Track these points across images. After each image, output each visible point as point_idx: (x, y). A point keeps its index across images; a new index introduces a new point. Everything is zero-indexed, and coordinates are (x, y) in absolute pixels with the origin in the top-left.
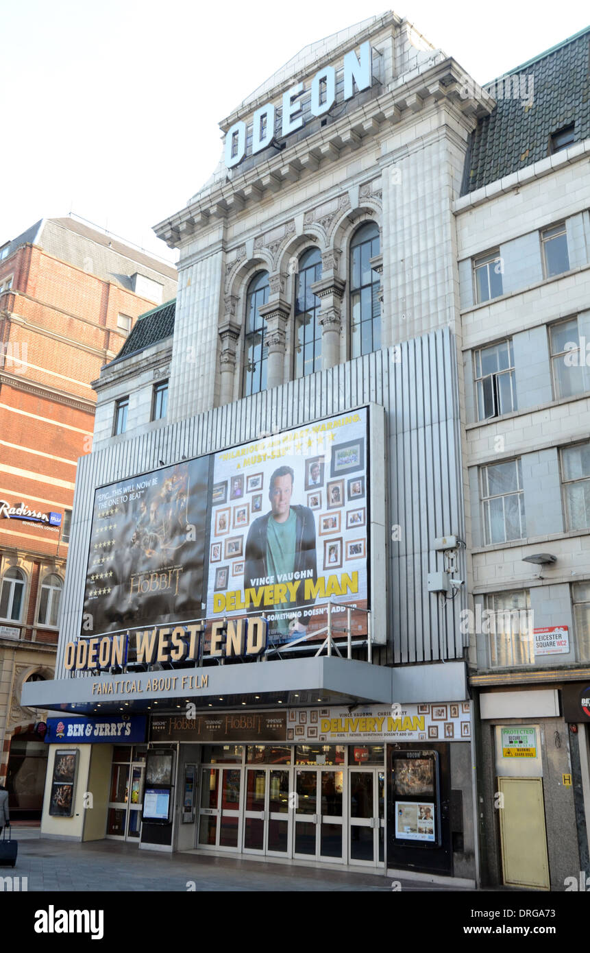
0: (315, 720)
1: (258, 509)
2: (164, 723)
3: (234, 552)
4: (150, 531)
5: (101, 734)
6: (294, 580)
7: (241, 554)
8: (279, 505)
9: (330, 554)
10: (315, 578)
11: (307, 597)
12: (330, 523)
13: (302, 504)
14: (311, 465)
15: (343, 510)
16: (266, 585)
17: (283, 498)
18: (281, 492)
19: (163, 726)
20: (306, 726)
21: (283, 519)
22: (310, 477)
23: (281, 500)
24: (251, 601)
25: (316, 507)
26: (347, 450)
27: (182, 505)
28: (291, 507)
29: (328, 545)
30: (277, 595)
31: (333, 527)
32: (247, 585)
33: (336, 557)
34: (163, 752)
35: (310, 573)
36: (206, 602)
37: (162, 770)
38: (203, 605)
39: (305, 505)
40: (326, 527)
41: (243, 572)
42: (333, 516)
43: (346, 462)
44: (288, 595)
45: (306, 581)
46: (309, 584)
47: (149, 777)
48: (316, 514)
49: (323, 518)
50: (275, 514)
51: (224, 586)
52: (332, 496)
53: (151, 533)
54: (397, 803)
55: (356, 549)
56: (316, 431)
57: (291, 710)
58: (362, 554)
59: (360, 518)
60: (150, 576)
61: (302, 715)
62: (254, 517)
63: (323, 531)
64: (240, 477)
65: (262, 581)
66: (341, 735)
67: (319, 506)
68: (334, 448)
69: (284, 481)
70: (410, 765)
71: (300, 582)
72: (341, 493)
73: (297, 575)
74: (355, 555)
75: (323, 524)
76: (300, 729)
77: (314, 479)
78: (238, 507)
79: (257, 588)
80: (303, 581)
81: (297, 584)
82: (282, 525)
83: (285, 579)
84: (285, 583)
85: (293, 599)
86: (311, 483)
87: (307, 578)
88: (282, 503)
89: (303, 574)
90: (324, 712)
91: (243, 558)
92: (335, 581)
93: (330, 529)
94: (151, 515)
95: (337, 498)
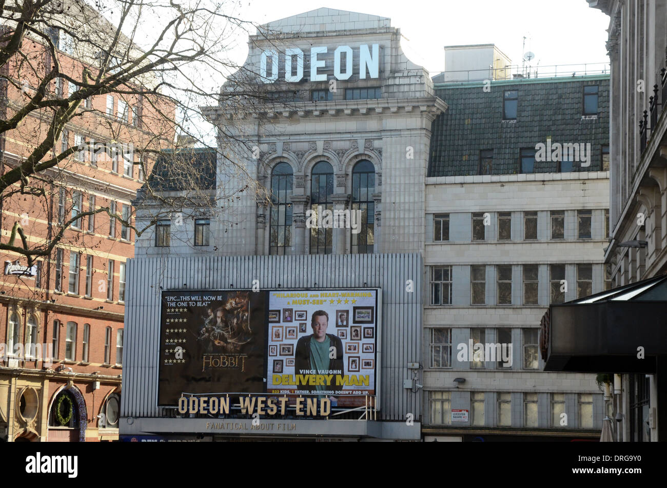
1: (304, 331)
3: (287, 352)
4: (217, 329)
6: (329, 374)
7: (292, 355)
8: (319, 332)
9: (352, 364)
10: (342, 375)
11: (338, 384)
12: (352, 348)
14: (340, 314)
15: (361, 343)
16: (310, 374)
18: (320, 325)
21: (321, 340)
22: (339, 320)
23: (320, 329)
24: (300, 381)
25: (343, 337)
26: (364, 311)
27: (245, 317)
28: (327, 334)
29: (351, 359)
30: (318, 380)
31: (354, 350)
32: (297, 373)
33: (356, 366)
35: (340, 372)
36: (266, 378)
38: (265, 380)
39: (336, 335)
40: (350, 349)
41: (294, 365)
42: (355, 345)
43: (363, 317)
44: (325, 381)
45: (337, 376)
46: (338, 378)
48: (343, 342)
49: (348, 345)
50: (316, 336)
51: (280, 371)
52: (354, 334)
53: (219, 331)
55: (368, 364)
56: (343, 296)
58: (372, 367)
59: (371, 348)
60: (220, 357)
62: (301, 335)
63: (348, 351)
64: (291, 310)
65: (307, 372)
67: (345, 337)
68: (355, 308)
69: (322, 319)
71: (332, 376)
72: (359, 333)
73: (331, 372)
74: (367, 367)
75: (348, 348)
77: (342, 321)
78: (289, 327)
79: (304, 375)
80: (335, 375)
81: (331, 377)
82: (321, 343)
83: (323, 372)
84: (323, 374)
85: (329, 384)
86: (340, 323)
87: (337, 374)
88: (321, 331)
89: (335, 372)
91: (294, 357)
92: (356, 379)
93: (352, 351)
94: (218, 319)
95: (357, 335)
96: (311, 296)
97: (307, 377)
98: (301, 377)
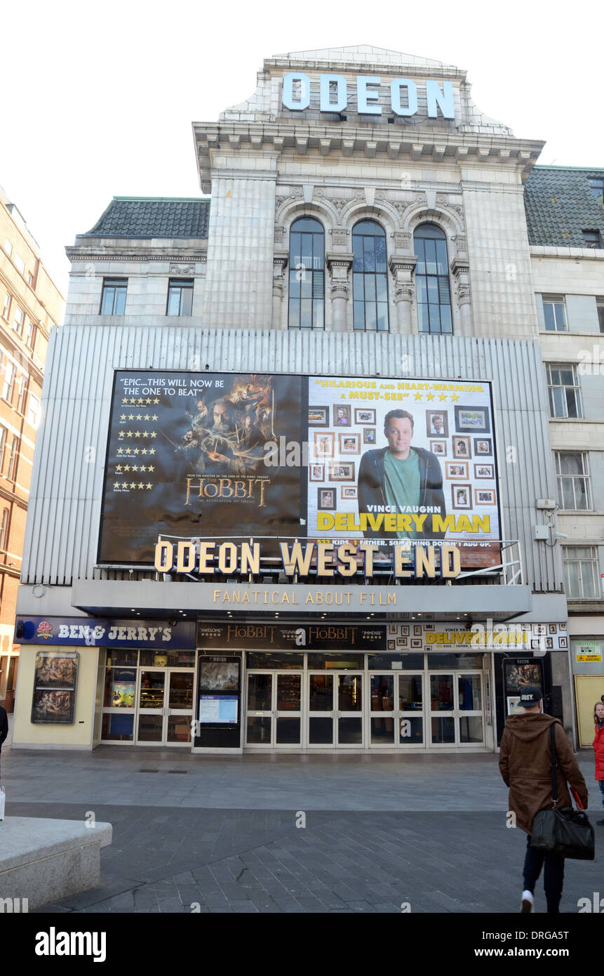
0: (418, 633)
1: (372, 441)
2: (219, 630)
3: (343, 476)
4: (215, 433)
5: (121, 637)
6: (419, 514)
7: (353, 480)
8: (398, 444)
9: (458, 497)
10: (443, 514)
11: (435, 529)
12: (457, 470)
13: (425, 448)
14: (432, 416)
15: (471, 463)
16: (385, 512)
17: (401, 438)
18: (399, 432)
19: (217, 633)
20: (409, 638)
21: (403, 457)
22: (432, 427)
23: (399, 439)
24: (369, 525)
25: (440, 453)
26: (472, 413)
27: (265, 416)
28: (411, 448)
29: (456, 489)
30: (400, 524)
31: (460, 474)
32: (362, 510)
33: (465, 500)
34: (225, 660)
35: (438, 509)
36: (305, 518)
37: (224, 677)
38: (302, 522)
39: (428, 450)
40: (453, 473)
41: (356, 496)
42: (461, 465)
43: (471, 423)
44: (413, 524)
45: (433, 515)
47: (204, 683)
48: (442, 461)
49: (449, 465)
50: (392, 450)
51: (332, 506)
52: (458, 448)
53: (217, 436)
54: (509, 698)
55: (485, 497)
56: (437, 388)
57: (392, 625)
58: (492, 502)
59: (489, 472)
60: (219, 482)
61: (404, 629)
62: (366, 448)
63: (450, 476)
64: (348, 407)
65: (381, 508)
66: (448, 646)
67: (443, 453)
68: (458, 408)
69: (401, 423)
70: (520, 669)
71: (426, 515)
72: (467, 446)
73: (423, 509)
74: (484, 502)
75: (450, 470)
76: (403, 641)
77: (437, 428)
78: (344, 434)
79: (376, 514)
80: (430, 515)
81: (424, 517)
82: (402, 462)
83: (409, 509)
84: (409, 514)
85: (420, 529)
86: (433, 431)
87: (434, 513)
88: (401, 442)
89: (430, 509)
90: (429, 627)
91: (356, 484)
92: (466, 521)
93: (457, 476)
94: (215, 417)
95: (463, 450)
96: (382, 387)
97: (380, 517)
98: (371, 517)
